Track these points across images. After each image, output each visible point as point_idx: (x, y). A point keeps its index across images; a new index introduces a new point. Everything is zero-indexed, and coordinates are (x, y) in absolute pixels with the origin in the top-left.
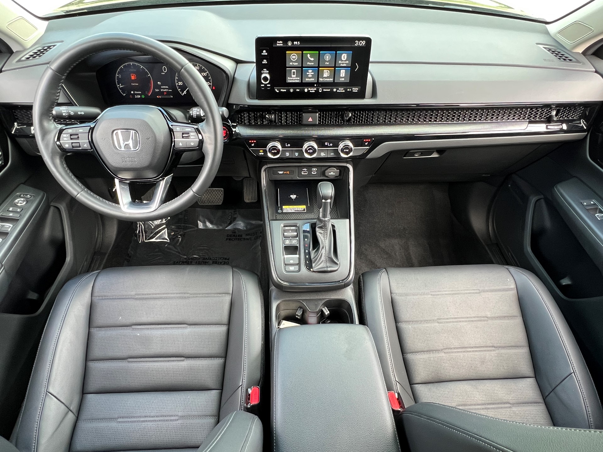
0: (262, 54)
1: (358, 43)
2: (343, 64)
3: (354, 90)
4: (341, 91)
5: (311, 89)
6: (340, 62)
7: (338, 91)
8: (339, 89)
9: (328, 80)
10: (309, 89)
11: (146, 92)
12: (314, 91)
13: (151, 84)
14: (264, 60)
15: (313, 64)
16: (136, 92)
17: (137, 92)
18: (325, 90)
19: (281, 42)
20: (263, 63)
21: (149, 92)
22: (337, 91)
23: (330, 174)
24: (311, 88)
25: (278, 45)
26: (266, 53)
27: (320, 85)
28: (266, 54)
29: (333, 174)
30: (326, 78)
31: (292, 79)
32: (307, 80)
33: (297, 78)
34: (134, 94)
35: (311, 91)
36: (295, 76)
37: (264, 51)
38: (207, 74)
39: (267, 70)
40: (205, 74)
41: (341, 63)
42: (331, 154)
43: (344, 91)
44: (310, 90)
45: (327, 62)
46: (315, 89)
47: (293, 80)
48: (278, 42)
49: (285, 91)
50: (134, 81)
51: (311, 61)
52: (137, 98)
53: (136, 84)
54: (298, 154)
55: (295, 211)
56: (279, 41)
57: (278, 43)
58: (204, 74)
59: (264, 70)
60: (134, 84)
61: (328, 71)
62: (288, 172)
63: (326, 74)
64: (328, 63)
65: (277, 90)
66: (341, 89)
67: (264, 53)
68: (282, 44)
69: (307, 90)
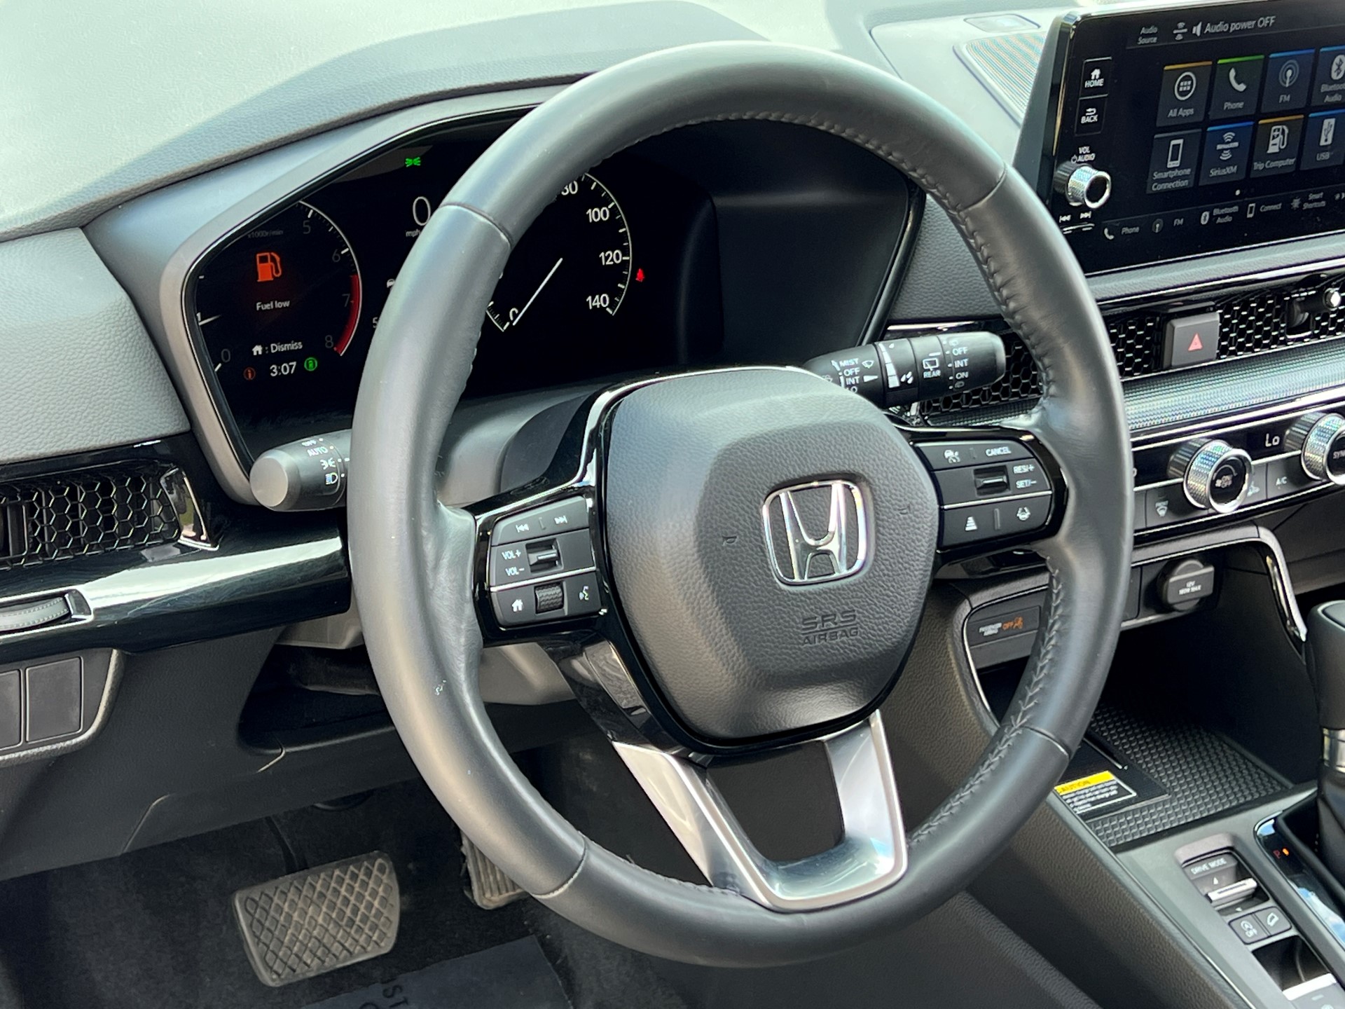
0: (1088, 84)
2: (1332, 93)
4: (1316, 205)
5: (1223, 211)
6: (1324, 88)
7: (1306, 206)
8: (1312, 197)
9: (1280, 163)
10: (1216, 212)
11: (329, 339)
12: (1229, 219)
13: (354, 296)
14: (1089, 110)
15: (1240, 105)
16: (276, 348)
17: (283, 342)
18: (1266, 208)
19: (1153, 30)
20: (1084, 120)
21: (339, 340)
22: (1301, 205)
23: (1182, 592)
24: (1221, 208)
25: (1142, 41)
26: (1100, 78)
27: (1252, 190)
28: (1101, 83)
29: (1194, 589)
30: (1275, 156)
31: (1166, 175)
32: (1214, 173)
33: (1180, 173)
34: (268, 358)
35: (1218, 220)
36: (1177, 163)
37: (1096, 73)
38: (614, 211)
39: (1091, 153)
40: (605, 215)
41: (1326, 93)
42: (1278, 482)
43: (1323, 203)
44: (1217, 216)
45: (1286, 91)
46: (1235, 209)
47: (1168, 180)
48: (1143, 31)
49: (1137, 230)
50: (270, 291)
51: (1237, 96)
52: (280, 377)
53: (279, 305)
54: (1168, 506)
55: (1093, 803)
56: (1148, 27)
57: (1144, 36)
58: (601, 214)
59: (1081, 150)
60: (267, 306)
61: (1285, 127)
62: (1019, 623)
63: (1277, 141)
64: (1287, 98)
65: (1110, 232)
66: (1317, 196)
67: (1095, 79)
68: (1155, 39)
69: (1207, 218)
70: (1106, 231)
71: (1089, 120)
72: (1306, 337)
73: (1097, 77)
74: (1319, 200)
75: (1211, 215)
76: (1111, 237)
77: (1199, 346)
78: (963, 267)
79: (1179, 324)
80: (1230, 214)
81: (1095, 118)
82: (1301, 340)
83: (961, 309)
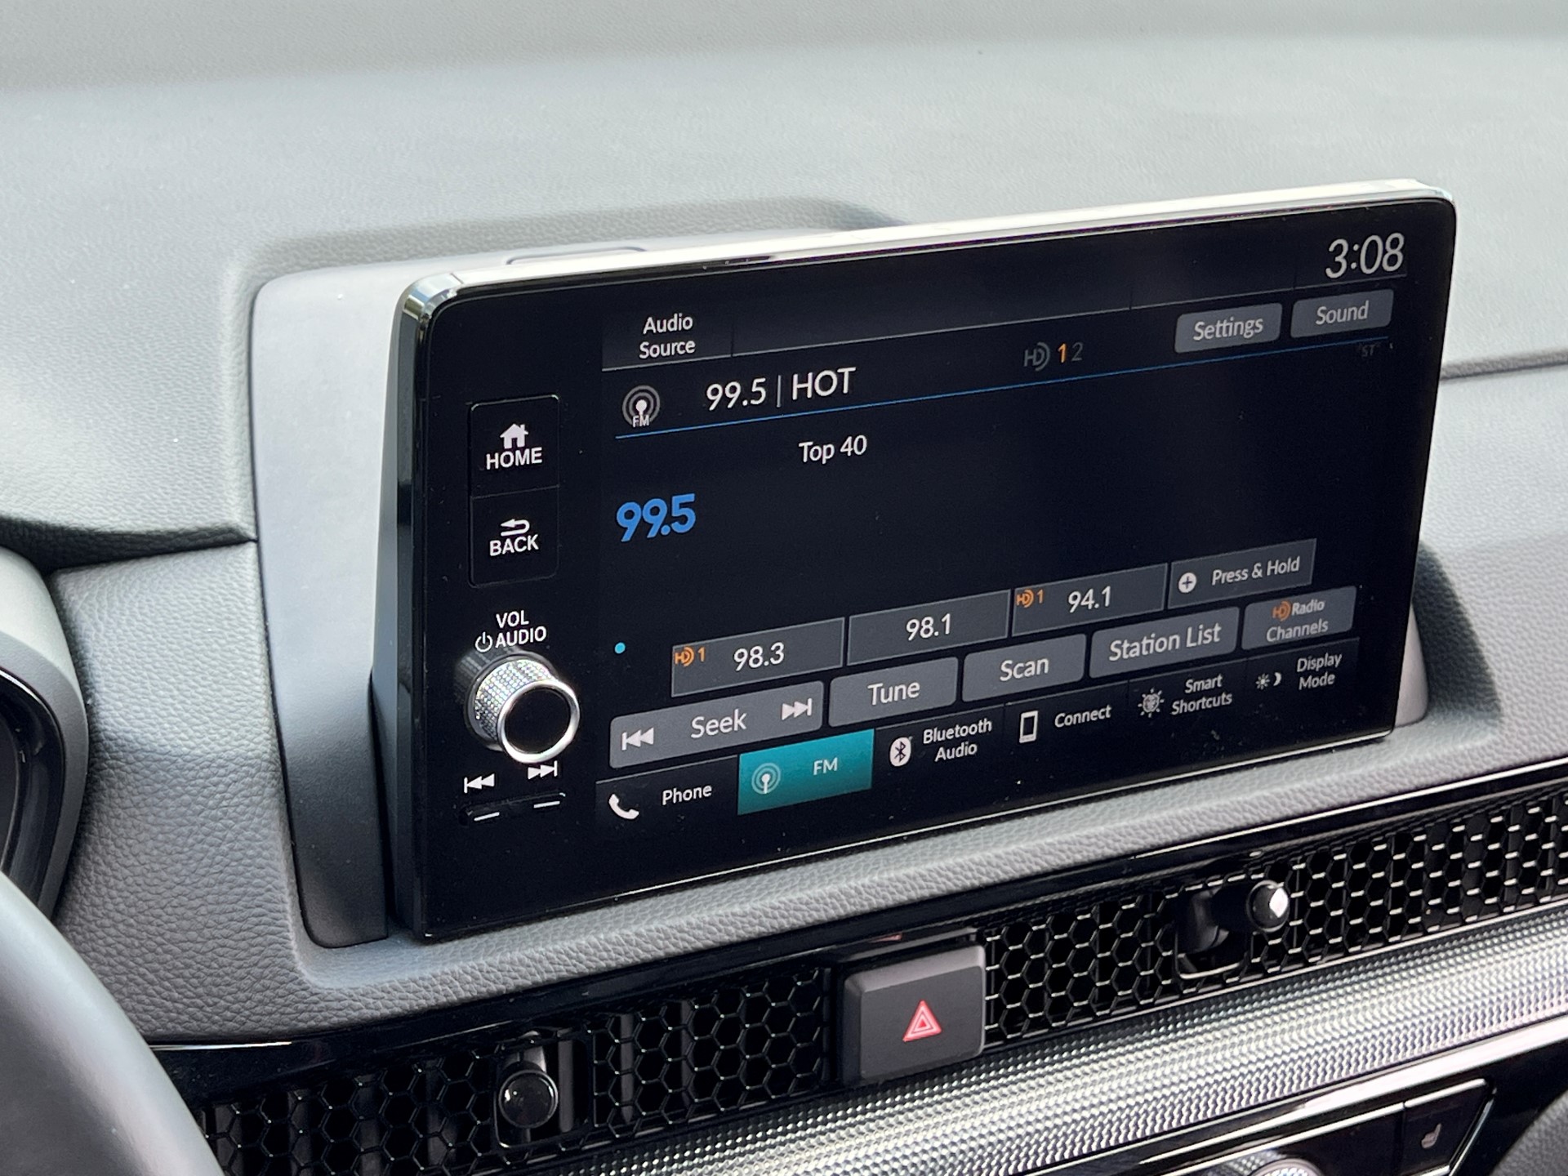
0: (493, 461)
1: (1352, 256)
3: (1306, 674)
4: (1206, 703)
5: (948, 734)
7: (1179, 707)
8: (1192, 686)
10: (929, 736)
12: (967, 750)
14: (512, 523)
18: (1072, 719)
19: (679, 322)
20: (495, 548)
22: (1166, 708)
24: (942, 726)
25: (647, 351)
26: (529, 444)
28: (533, 456)
35: (942, 754)
37: (516, 433)
39: (533, 625)
43: (1226, 699)
44: (936, 746)
46: (985, 725)
48: (650, 325)
49: (705, 792)
56: (662, 315)
57: (655, 338)
59: (502, 619)
65: (625, 806)
66: (1209, 684)
67: (514, 448)
68: (691, 344)
69: (907, 751)
70: (614, 801)
71: (509, 547)
72: (1233, 973)
73: (521, 443)
74: (1214, 692)
75: (917, 746)
76: (632, 814)
77: (933, 1028)
78: (190, 913)
79: (873, 983)
80: (970, 739)
81: (532, 542)
82: (1219, 980)
83: (193, 1017)
